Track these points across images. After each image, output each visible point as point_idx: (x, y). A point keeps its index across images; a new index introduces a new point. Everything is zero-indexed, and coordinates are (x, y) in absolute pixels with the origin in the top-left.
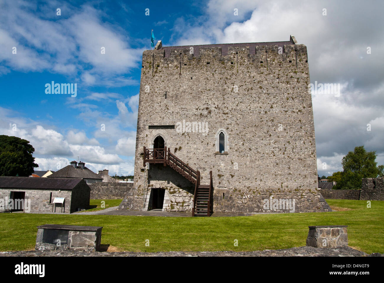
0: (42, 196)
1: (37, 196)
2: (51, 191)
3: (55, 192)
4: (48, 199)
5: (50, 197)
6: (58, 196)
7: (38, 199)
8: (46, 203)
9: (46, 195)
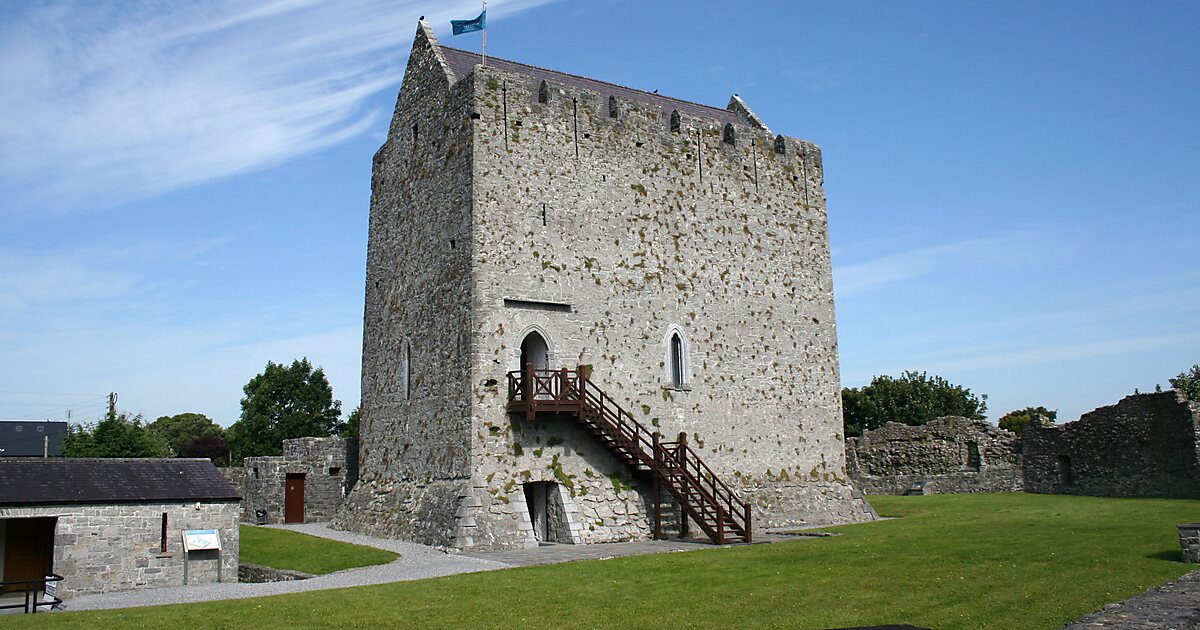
0: (132, 528)
1: (110, 531)
2: (163, 508)
3: (178, 512)
4: (154, 540)
5: (161, 532)
6: (193, 524)
7: (112, 542)
8: (146, 553)
9: (145, 524)
